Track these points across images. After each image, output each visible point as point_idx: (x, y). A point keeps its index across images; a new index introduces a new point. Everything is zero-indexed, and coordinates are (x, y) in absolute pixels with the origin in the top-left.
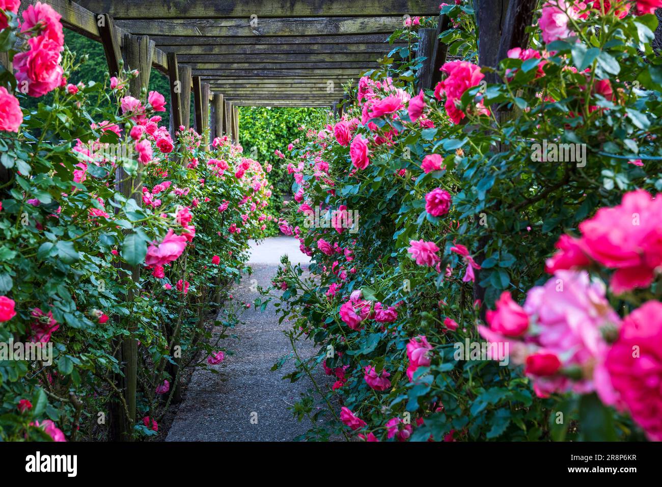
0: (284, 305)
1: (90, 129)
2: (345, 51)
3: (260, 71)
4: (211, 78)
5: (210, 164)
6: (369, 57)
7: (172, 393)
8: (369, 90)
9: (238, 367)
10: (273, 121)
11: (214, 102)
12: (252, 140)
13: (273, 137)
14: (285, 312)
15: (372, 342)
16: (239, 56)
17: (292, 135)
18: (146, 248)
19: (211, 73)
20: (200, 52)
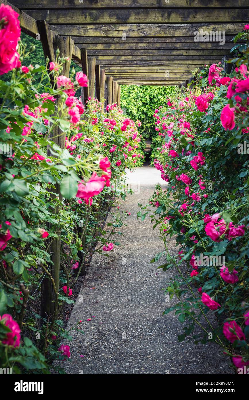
0: (157, 217)
1: (36, 99)
2: (198, 48)
3: (139, 61)
4: (106, 66)
5: (105, 121)
6: (212, 52)
7: (80, 269)
8: (216, 74)
9: (121, 252)
10: (141, 94)
11: (107, 81)
12: (128, 106)
13: (141, 104)
14: (157, 221)
15: (222, 247)
16: (127, 51)
17: (153, 103)
18: (77, 186)
19: (106, 62)
20: (102, 48)
